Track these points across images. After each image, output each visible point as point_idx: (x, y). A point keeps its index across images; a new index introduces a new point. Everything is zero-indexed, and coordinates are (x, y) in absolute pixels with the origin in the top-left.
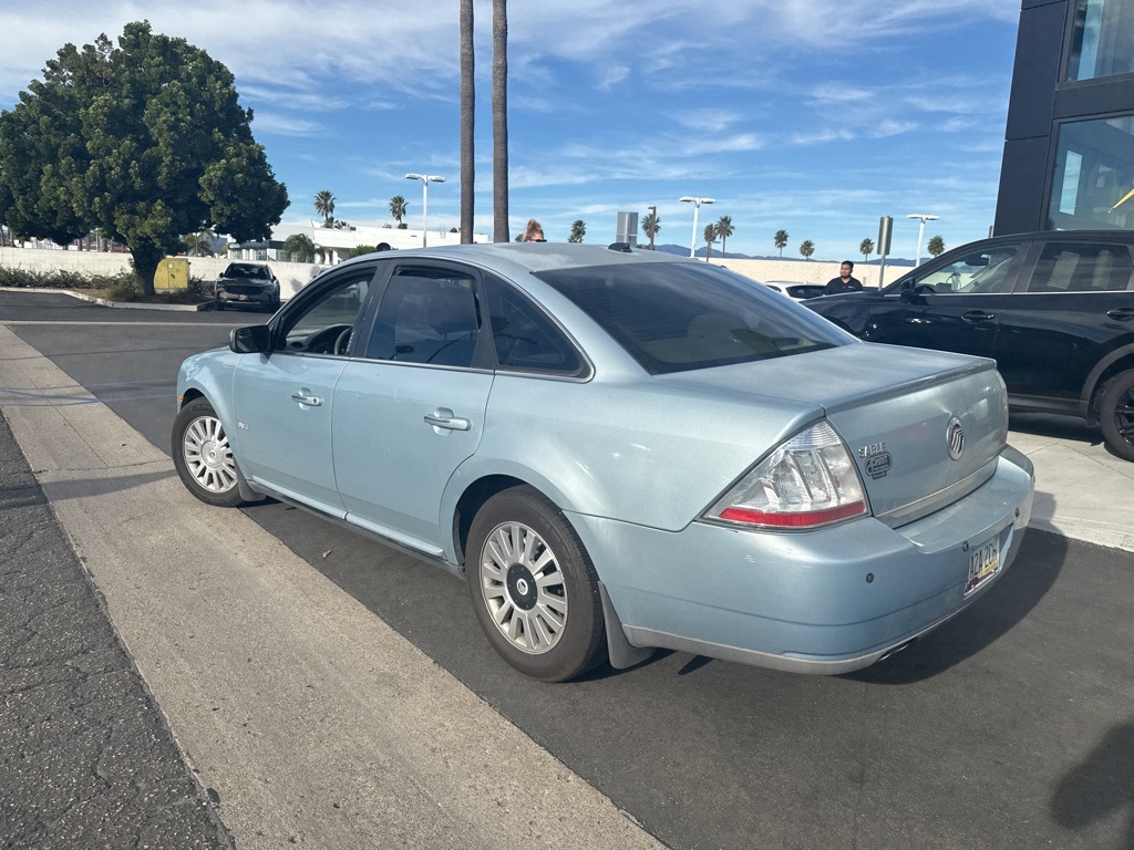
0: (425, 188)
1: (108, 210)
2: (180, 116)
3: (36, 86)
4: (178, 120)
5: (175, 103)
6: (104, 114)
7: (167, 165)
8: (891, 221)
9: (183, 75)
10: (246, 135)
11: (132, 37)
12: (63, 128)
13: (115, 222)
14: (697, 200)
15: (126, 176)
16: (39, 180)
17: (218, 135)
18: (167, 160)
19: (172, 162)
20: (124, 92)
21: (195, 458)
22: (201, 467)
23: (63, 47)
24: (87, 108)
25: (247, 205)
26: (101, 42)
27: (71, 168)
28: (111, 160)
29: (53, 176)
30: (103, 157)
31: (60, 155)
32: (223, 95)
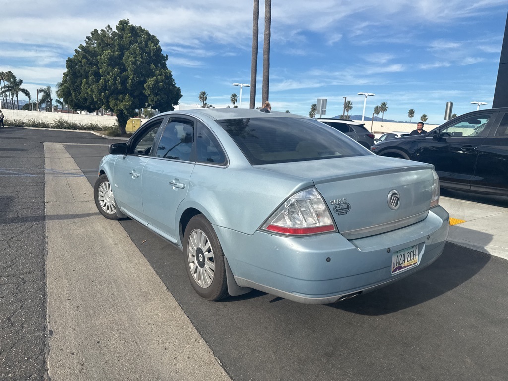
0: (241, 89)
1: (107, 98)
2: (137, 58)
3: (82, 47)
4: (136, 60)
5: (135, 53)
6: (108, 58)
7: (131, 79)
8: (452, 104)
9: (139, 41)
10: (164, 66)
11: (121, 26)
12: (91, 64)
13: (110, 103)
14: (366, 94)
15: (115, 84)
16: (81, 85)
17: (152, 66)
18: (131, 77)
19: (133, 78)
20: (116, 49)
21: (102, 199)
22: (104, 203)
23: (93, 30)
24: (101, 55)
25: (163, 96)
26: (108, 28)
27: (93, 80)
28: (109, 77)
29: (86, 84)
30: (106, 76)
31: (89, 75)
32: (154, 49)
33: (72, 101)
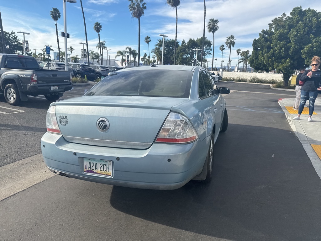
1: (272, 62)
3: (263, 31)
5: (300, 28)
6: (278, 35)
7: (293, 48)
11: (294, 11)
12: (267, 41)
13: (274, 66)
15: (280, 52)
16: (259, 55)
17: (311, 36)
18: (293, 46)
19: (294, 47)
20: (286, 28)
23: (274, 19)
24: (274, 35)
26: (283, 15)
27: (266, 51)
28: (277, 48)
29: (261, 54)
30: (275, 48)
31: (264, 48)
32: (315, 22)
33: (254, 65)
